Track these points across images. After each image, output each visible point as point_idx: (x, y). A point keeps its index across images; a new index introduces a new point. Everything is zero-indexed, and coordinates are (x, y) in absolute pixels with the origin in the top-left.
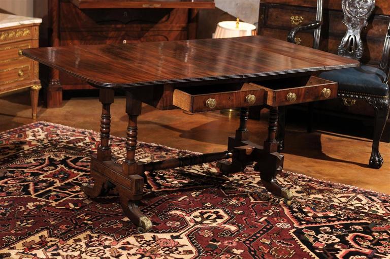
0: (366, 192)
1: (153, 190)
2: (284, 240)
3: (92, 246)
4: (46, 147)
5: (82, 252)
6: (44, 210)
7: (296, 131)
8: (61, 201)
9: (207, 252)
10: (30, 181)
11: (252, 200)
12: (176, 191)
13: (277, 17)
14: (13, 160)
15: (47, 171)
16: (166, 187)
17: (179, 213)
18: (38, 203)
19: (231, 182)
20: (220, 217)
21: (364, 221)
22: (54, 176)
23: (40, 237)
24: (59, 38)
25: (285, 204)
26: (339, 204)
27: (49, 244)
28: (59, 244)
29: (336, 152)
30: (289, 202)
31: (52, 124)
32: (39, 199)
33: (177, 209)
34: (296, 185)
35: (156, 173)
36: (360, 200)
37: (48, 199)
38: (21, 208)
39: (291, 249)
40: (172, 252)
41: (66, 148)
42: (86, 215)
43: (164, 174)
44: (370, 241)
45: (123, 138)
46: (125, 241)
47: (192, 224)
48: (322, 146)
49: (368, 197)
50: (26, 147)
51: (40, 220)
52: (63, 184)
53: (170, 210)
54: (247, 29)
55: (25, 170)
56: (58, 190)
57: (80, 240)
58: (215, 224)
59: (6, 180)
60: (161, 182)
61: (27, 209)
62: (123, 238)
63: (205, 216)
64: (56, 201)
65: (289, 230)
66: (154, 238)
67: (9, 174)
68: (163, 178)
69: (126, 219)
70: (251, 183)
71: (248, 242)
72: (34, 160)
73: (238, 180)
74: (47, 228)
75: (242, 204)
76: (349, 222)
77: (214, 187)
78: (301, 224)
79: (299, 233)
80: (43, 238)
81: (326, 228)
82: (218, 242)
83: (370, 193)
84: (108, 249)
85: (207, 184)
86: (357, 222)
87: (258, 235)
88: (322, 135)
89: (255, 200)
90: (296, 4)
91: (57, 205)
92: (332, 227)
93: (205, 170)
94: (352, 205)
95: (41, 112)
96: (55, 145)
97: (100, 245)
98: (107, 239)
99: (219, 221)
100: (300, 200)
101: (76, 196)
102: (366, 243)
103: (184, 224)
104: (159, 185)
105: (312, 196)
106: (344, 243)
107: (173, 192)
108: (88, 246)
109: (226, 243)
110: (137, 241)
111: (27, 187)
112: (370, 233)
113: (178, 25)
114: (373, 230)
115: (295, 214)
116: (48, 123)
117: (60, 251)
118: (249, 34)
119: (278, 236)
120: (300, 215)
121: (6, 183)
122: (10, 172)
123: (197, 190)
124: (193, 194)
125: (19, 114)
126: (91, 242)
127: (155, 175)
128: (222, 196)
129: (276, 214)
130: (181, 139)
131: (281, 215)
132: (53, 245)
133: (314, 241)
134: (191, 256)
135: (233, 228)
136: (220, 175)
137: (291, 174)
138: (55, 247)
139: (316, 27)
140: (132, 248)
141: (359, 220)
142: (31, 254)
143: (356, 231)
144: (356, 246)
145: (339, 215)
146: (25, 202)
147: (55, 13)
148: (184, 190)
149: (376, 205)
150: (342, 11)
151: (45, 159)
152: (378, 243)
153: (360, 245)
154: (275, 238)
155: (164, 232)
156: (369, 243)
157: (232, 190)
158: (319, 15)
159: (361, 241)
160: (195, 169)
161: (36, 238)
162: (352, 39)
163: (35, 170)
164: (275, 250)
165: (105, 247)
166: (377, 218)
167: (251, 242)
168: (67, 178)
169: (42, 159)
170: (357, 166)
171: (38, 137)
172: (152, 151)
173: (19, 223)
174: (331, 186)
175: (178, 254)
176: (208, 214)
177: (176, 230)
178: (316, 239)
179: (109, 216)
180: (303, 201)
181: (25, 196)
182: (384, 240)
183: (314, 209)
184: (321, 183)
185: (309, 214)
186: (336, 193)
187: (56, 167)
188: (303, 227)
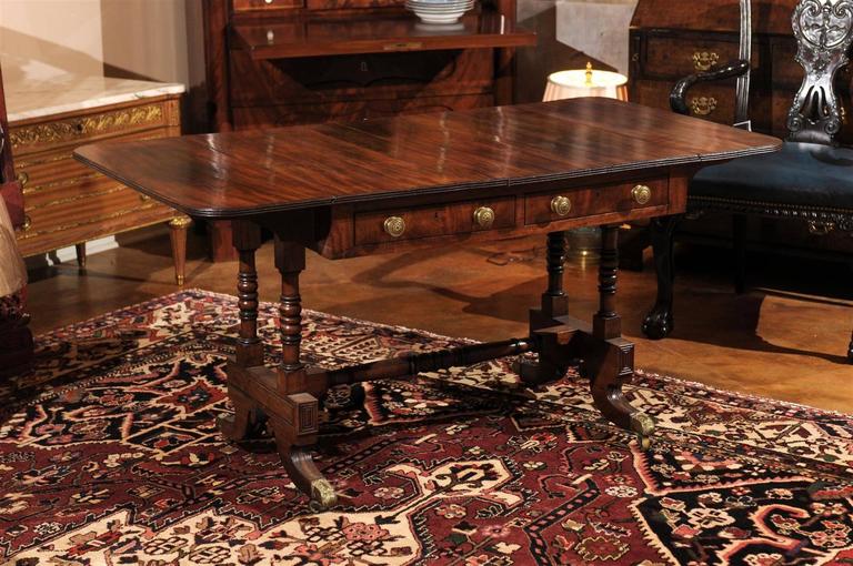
0: (824, 416)
1: (370, 422)
2: (614, 521)
3: (208, 542)
4: (182, 340)
5: (182, 555)
6: (135, 469)
7: (714, 291)
8: (176, 450)
9: (442, 550)
10: (128, 410)
11: (572, 439)
12: (418, 425)
13: (665, 57)
14: (110, 369)
15: (169, 390)
16: (399, 416)
17: (407, 468)
18: (129, 455)
19: (539, 402)
20: (491, 476)
21: (799, 479)
22: (179, 399)
23: (109, 525)
24: (231, 121)
25: (639, 447)
26: (758, 442)
27: (122, 539)
28: (142, 539)
29: (786, 333)
30: (645, 442)
31: (212, 294)
32: (133, 446)
33: (406, 462)
34: (677, 404)
35: (388, 387)
36: (804, 433)
37: (152, 447)
38: (92, 466)
39: (623, 541)
40: (368, 552)
41: (222, 341)
42: (216, 479)
43: (403, 390)
44: (801, 521)
45: (344, 318)
46: (277, 530)
47: (427, 492)
48: (760, 320)
49: (823, 427)
50: (143, 342)
51: (119, 492)
52: (192, 415)
53: (393, 464)
54: (609, 84)
55: (126, 389)
56: (177, 428)
57: (186, 530)
58: (476, 492)
59: (82, 409)
60: (392, 406)
61: (103, 466)
62: (276, 523)
63: (461, 474)
64: (166, 450)
65: (629, 501)
66: (340, 523)
67: (92, 397)
68: (398, 398)
69: (292, 486)
70: (581, 402)
71: (534, 528)
72: (151, 368)
73: (555, 398)
74: (129, 507)
75: (548, 447)
76: (768, 481)
77: (498, 414)
78: (662, 488)
79: (650, 507)
80: (114, 528)
81: (712, 494)
82: (471, 528)
83: (830, 418)
84: (238, 547)
85: (486, 408)
86: (786, 480)
87: (561, 512)
88: (768, 298)
89: (578, 438)
90: (701, 27)
91: (165, 459)
92: (725, 493)
93: (492, 379)
94: (784, 444)
95: (198, 270)
96: (200, 337)
97: (223, 538)
98: (242, 526)
99: (487, 484)
100: (674, 437)
101: (211, 440)
102: (790, 526)
103: (411, 487)
104: (384, 413)
105: (703, 428)
106: (743, 524)
107: (410, 425)
108: (199, 540)
109: (487, 531)
110: (303, 529)
111: (120, 421)
112: (806, 505)
113: (474, 83)
114: (815, 497)
115: (654, 468)
116: (204, 293)
117: (140, 554)
118: (611, 94)
119: (605, 514)
120: (663, 469)
121: (80, 415)
122: (95, 393)
123: (462, 421)
124: (450, 430)
125: (156, 275)
126: (209, 532)
127: (384, 393)
128: (511, 431)
129: (614, 468)
130: (469, 315)
131: (624, 469)
132: (129, 541)
133: (678, 524)
134: (407, 559)
135: (512, 499)
136: (520, 387)
137: (673, 383)
138: (133, 544)
139: (741, 73)
140: (287, 544)
141: (790, 475)
142: (80, 560)
143: (776, 500)
144: (767, 532)
145: (751, 467)
146: (100, 453)
147: (219, 72)
148: (434, 420)
149: (837, 443)
150: (793, 36)
151: (173, 365)
152: (818, 526)
153: (775, 530)
154: (596, 518)
155: (365, 510)
156: (797, 526)
157: (534, 420)
158: (746, 48)
159: (780, 522)
160: (473, 378)
161: (100, 527)
162: (816, 93)
163: (143, 388)
164: (587, 545)
165: (233, 543)
166: (832, 472)
167: (542, 527)
168: (204, 404)
169: (166, 366)
170: (824, 362)
171: (174, 322)
172: (395, 343)
173: (77, 496)
174: (749, 404)
175: (380, 555)
176: (468, 471)
177: (390, 504)
178: (684, 519)
179: (262, 478)
180: (682, 438)
181: (109, 442)
182: (834, 518)
183: (699, 456)
184: (732, 399)
185: (685, 467)
186: (758, 421)
187: (189, 380)
188: (664, 493)
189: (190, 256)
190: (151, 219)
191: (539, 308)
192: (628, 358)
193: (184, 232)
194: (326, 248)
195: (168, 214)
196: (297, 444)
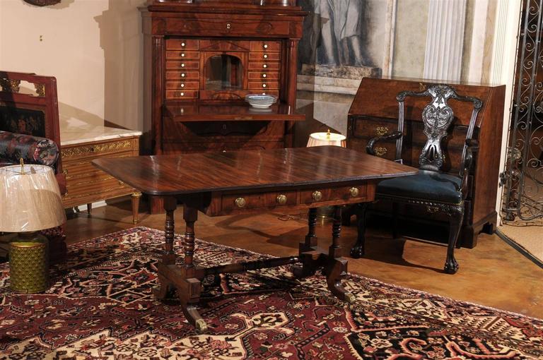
0: (433, 297)
1: (223, 293)
2: (336, 344)
3: (147, 346)
4: (136, 250)
5: (134, 352)
6: (113, 310)
7: (383, 237)
8: (132, 302)
9: (256, 355)
10: (110, 283)
11: (317, 304)
12: (245, 295)
13: (364, 128)
14: (102, 263)
15: (129, 273)
16: (237, 290)
17: (240, 315)
18: (110, 304)
19: (302, 286)
20: (279, 320)
21: (422, 326)
22: (134, 278)
23: (100, 337)
24: (162, 149)
25: (348, 309)
26: (403, 308)
27: (106, 344)
28: (116, 344)
29: (415, 258)
30: (351, 307)
31: (150, 229)
32: (112, 299)
33: (240, 312)
34: (366, 289)
35: (232, 276)
36: (424, 305)
37: (120, 300)
38: (93, 308)
39: (341, 353)
40: (221, 354)
41: (154, 251)
42: (151, 316)
43: (239, 278)
44: (423, 346)
45: (212, 243)
46: (179, 342)
47: (250, 327)
48: (404, 251)
49: (433, 302)
50: (117, 251)
51: (105, 321)
52: (139, 286)
53: (233, 313)
54: (338, 139)
55: (109, 272)
56: (133, 292)
57: (136, 340)
58: (272, 328)
59: (88, 281)
60: (233, 285)
61: (98, 308)
62: (178, 339)
63: (265, 319)
64: (127, 302)
65: (344, 334)
66: (208, 340)
67: (93, 276)
68: (236, 282)
69: (186, 321)
70: (322, 287)
71: (299, 346)
72: (121, 263)
73: (310, 284)
74: (110, 328)
75: (306, 307)
76: (408, 327)
77: (283, 291)
78: (359, 328)
79: (354, 337)
80: (102, 338)
81: (382, 332)
82: (270, 345)
83: (436, 298)
84: (161, 349)
85: (277, 288)
86: (416, 327)
87: (312, 339)
88: (407, 241)
89: (320, 304)
90: (381, 116)
91: (127, 306)
92: (388, 332)
93: (280, 274)
94: (415, 310)
95: (144, 218)
96: (144, 249)
97: (154, 345)
98: (163, 339)
99: (278, 324)
100: (364, 305)
101: (149, 298)
102: (418, 349)
103: (242, 324)
104: (230, 288)
105: (378, 301)
106: (396, 347)
107: (242, 295)
108: (142, 345)
109: (277, 346)
110: (191, 342)
111: (106, 287)
112: (425, 338)
113: (275, 136)
114: (429, 335)
115: (355, 319)
116: (146, 228)
117: (114, 351)
118: (338, 144)
119: (332, 340)
120: (359, 320)
121: (87, 284)
122: (95, 274)
123: (266, 294)
124: (261, 298)
125: (124, 219)
126: (147, 342)
127: (230, 279)
128: (289, 299)
129: (337, 319)
130: (269, 244)
131: (341, 319)
132: (109, 345)
133: (366, 346)
134: (240, 358)
135: (289, 331)
136: (293, 279)
137: (364, 279)
138: (111, 346)
139: (398, 137)
140: (184, 349)
141: (418, 324)
142: (86, 353)
143: (412, 336)
144: (407, 351)
145: (400, 320)
146: (96, 302)
147: (158, 127)
148: (253, 293)
149: (439, 310)
150: (422, 122)
151: (131, 262)
152: (431, 349)
153: (411, 350)
154: (328, 342)
155: (220, 334)
156: (421, 348)
157: (299, 295)
158: (401, 126)
159: (413, 346)
160: (271, 273)
161: (96, 337)
162: (432, 148)
163: (117, 272)
164: (324, 354)
165: (158, 348)
166: (437, 323)
167: (303, 345)
168: (146, 281)
169: (128, 262)
170: (433, 271)
171: (132, 241)
172: (235, 256)
173: (86, 322)
174: (399, 290)
175: (227, 356)
176: (269, 317)
177: (232, 332)
178: (369, 344)
179: (172, 317)
180: (368, 305)
181: (101, 297)
182: (438, 345)
183: (376, 314)
184: (391, 288)
185: (370, 319)
186: (403, 299)
187: (139, 269)
188: (360, 331)
189: (141, 211)
190: (123, 193)
191: (304, 242)
192: (345, 267)
193: (138, 200)
194: (208, 211)
195: (131, 191)
196: (190, 302)
